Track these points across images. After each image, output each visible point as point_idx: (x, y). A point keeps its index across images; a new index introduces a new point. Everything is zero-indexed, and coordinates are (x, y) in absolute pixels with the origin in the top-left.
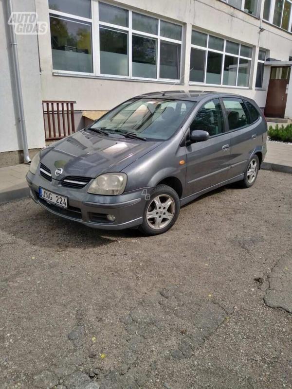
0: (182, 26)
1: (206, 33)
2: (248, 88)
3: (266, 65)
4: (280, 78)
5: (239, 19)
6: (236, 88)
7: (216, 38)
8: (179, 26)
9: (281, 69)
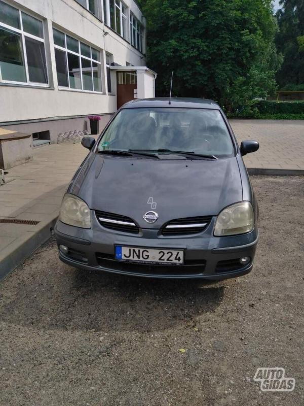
0: (41, 22)
1: (63, 32)
2: (102, 93)
3: (112, 70)
4: (123, 83)
5: (88, 20)
6: (93, 93)
7: (72, 38)
8: (40, 21)
9: (122, 73)
